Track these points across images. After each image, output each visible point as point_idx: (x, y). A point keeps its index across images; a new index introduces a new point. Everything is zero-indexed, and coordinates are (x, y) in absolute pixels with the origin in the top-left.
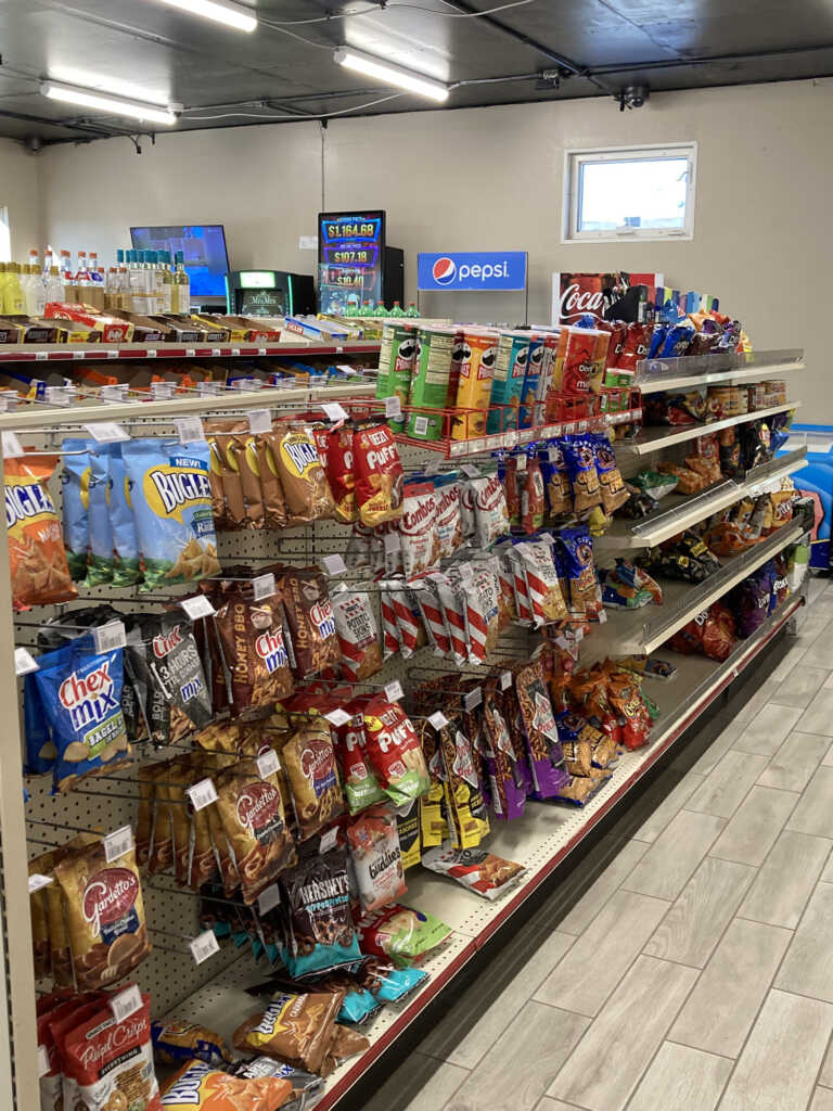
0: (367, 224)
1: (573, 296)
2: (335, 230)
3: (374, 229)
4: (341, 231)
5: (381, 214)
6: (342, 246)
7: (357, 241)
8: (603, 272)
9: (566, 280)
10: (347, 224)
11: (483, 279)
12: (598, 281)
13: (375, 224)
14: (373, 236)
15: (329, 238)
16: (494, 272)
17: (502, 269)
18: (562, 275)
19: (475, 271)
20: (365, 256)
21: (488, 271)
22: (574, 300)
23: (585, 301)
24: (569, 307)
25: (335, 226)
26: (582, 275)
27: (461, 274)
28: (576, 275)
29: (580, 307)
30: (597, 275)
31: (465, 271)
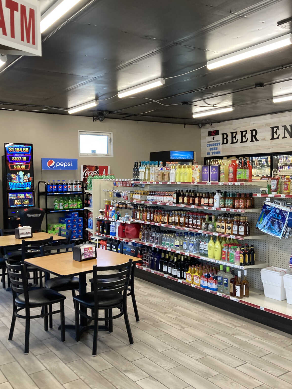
0: (26, 148)
1: (87, 172)
2: (12, 149)
3: (29, 150)
4: (15, 150)
5: (31, 145)
6: (15, 155)
7: (21, 154)
8: (95, 165)
9: (85, 167)
10: (17, 147)
11: (64, 167)
12: (94, 168)
13: (29, 148)
14: (28, 152)
15: (9, 152)
16: (68, 165)
17: (70, 164)
18: (84, 166)
19: (61, 164)
20: (26, 159)
21: (66, 164)
22: (87, 173)
23: (90, 173)
24: (85, 175)
25: (12, 148)
26: (90, 166)
27: (57, 165)
28: (88, 166)
29: (88, 175)
30: (93, 166)
31: (58, 164)
